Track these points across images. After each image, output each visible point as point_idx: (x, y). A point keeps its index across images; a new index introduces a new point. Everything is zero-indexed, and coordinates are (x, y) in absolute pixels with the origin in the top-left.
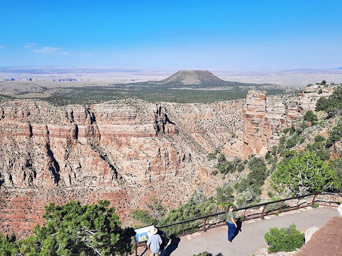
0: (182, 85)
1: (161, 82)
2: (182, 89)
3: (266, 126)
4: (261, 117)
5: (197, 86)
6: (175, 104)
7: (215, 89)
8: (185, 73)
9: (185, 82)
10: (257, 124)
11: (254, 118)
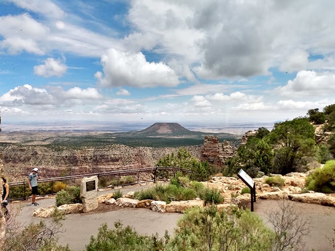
0: (157, 134)
1: (141, 131)
2: (158, 137)
3: (219, 164)
4: (215, 156)
5: (169, 135)
6: (151, 148)
7: (183, 137)
8: (160, 125)
9: (160, 131)
10: (213, 162)
11: (210, 158)
